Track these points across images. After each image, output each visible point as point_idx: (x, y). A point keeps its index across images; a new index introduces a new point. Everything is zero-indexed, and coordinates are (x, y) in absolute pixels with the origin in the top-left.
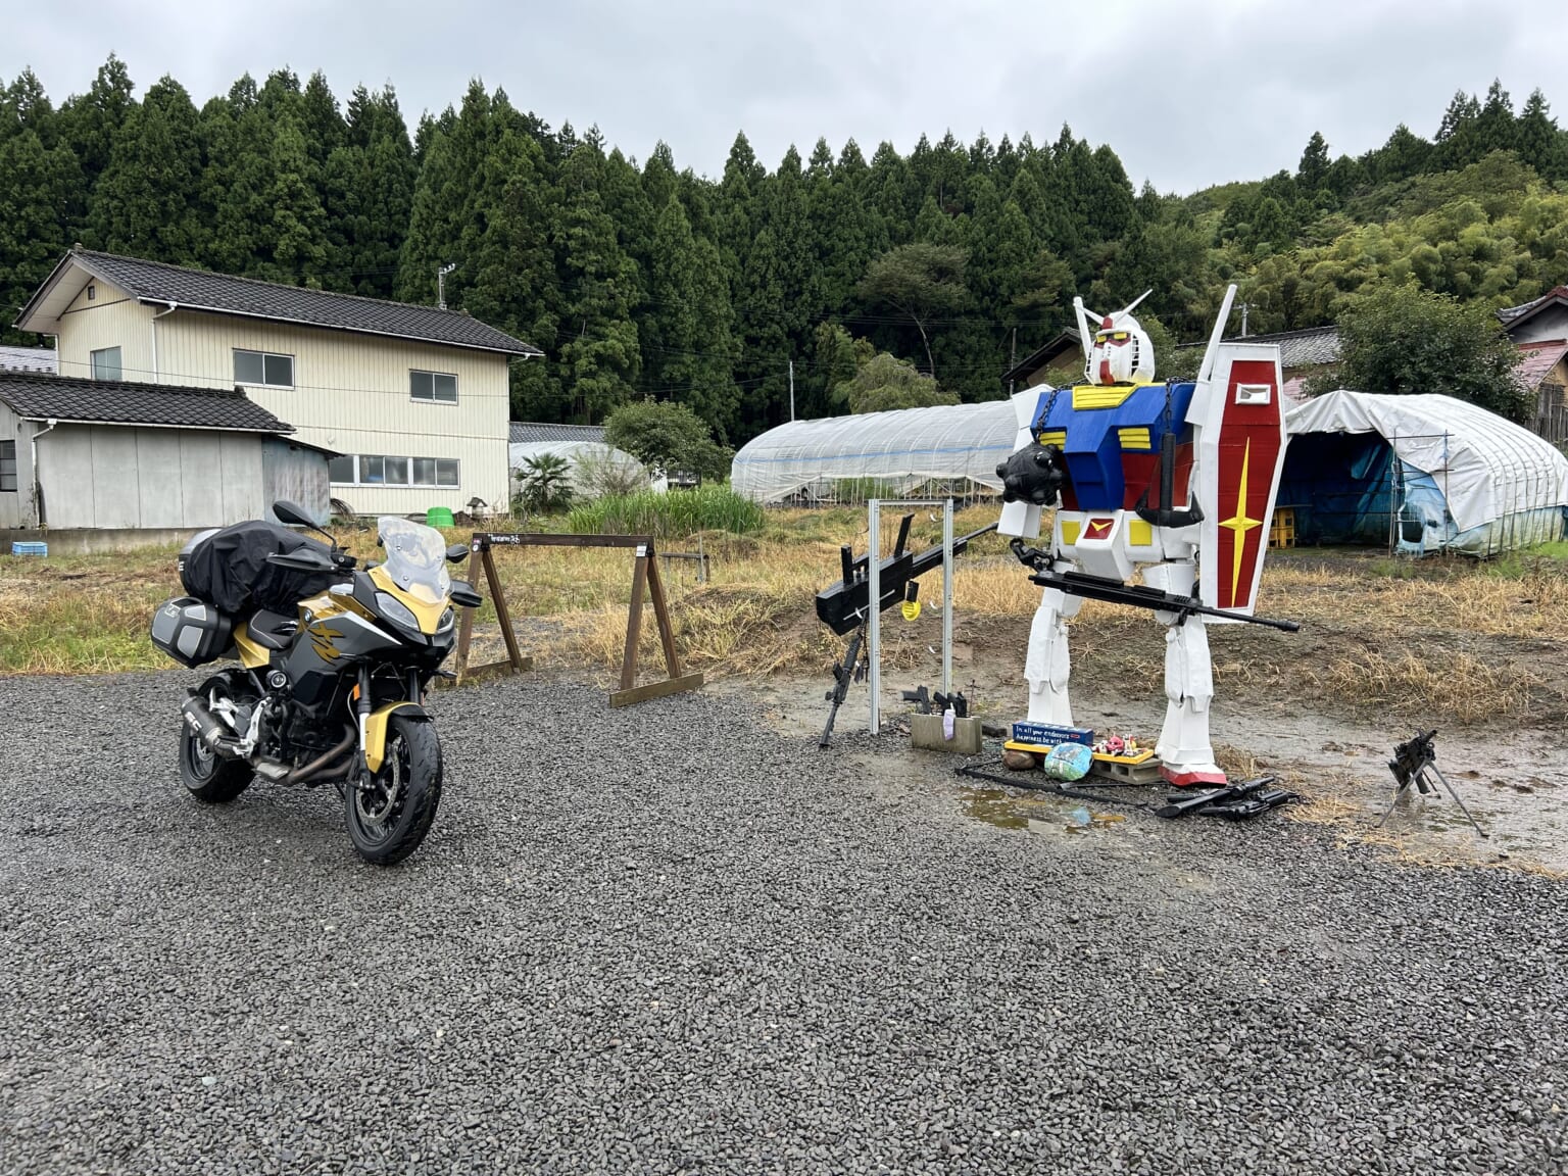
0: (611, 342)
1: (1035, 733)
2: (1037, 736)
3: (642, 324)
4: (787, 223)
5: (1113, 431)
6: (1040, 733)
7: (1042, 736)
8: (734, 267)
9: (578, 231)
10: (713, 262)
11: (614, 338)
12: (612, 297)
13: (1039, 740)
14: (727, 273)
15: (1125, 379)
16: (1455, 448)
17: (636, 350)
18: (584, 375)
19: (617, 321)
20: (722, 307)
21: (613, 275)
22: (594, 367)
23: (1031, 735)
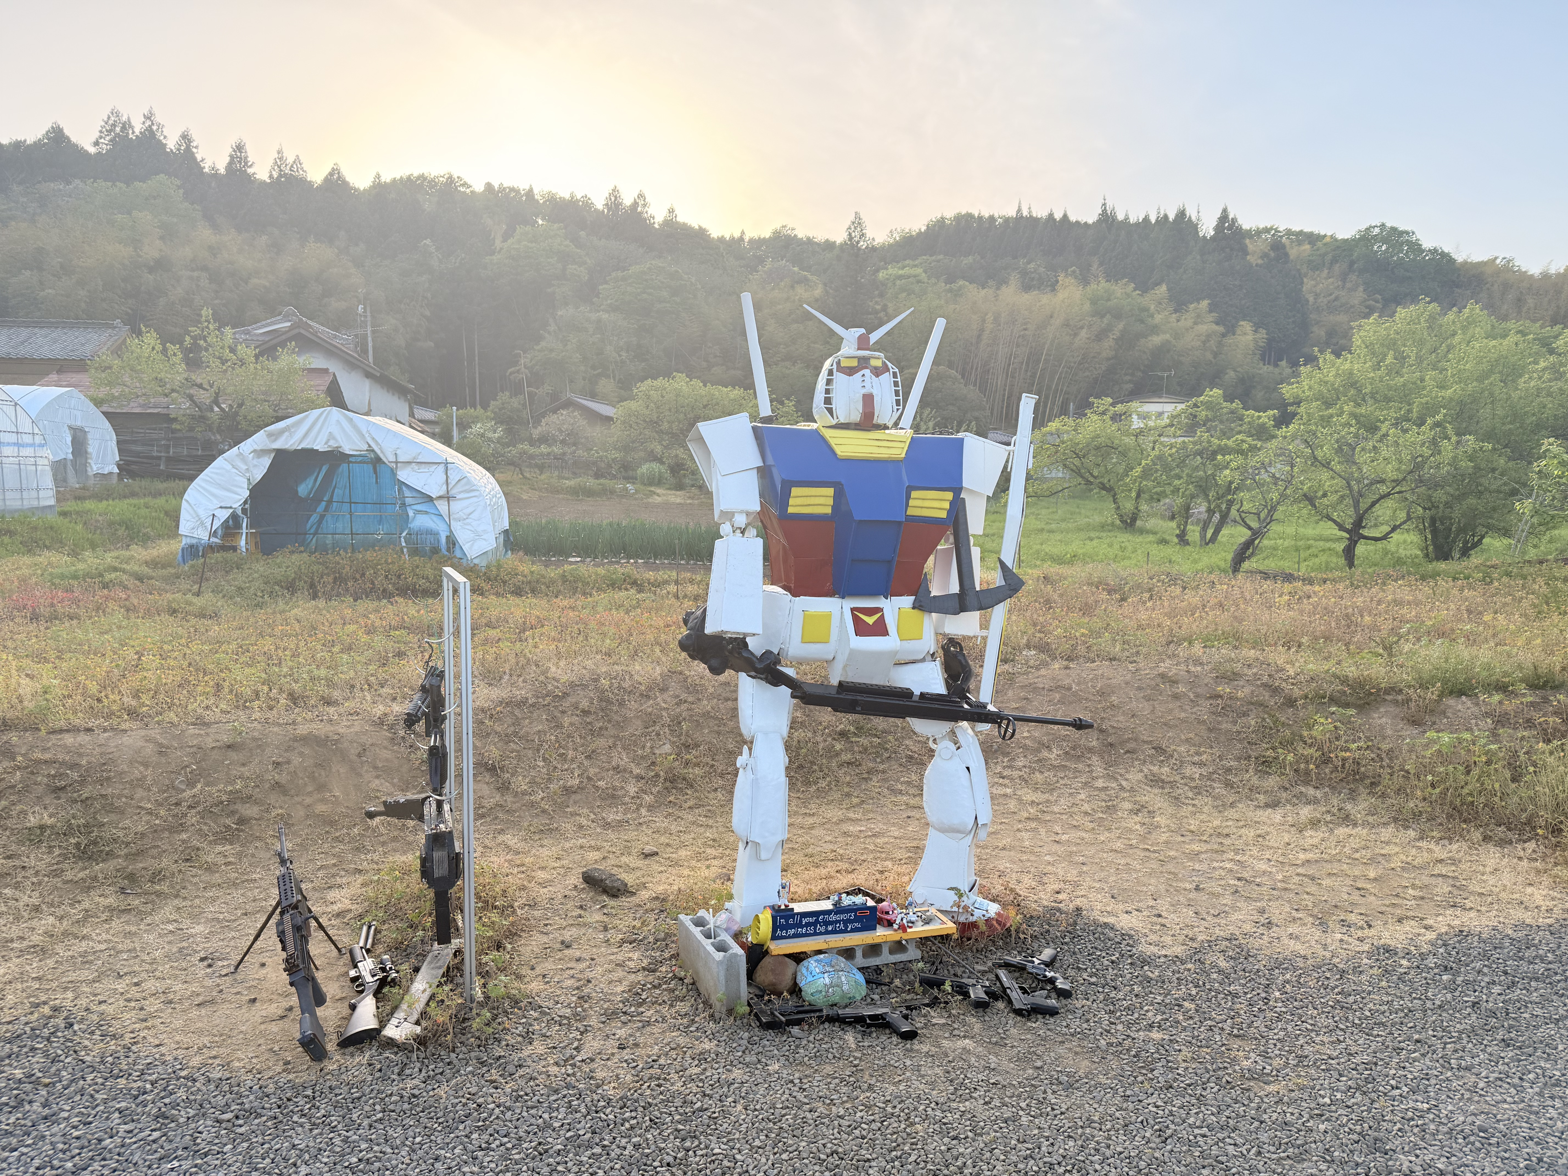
1: (804, 921)
2: (808, 925)
5: (908, 492)
6: (811, 920)
7: (814, 924)
13: (811, 930)
15: (885, 420)
16: (455, 475)
23: (800, 925)
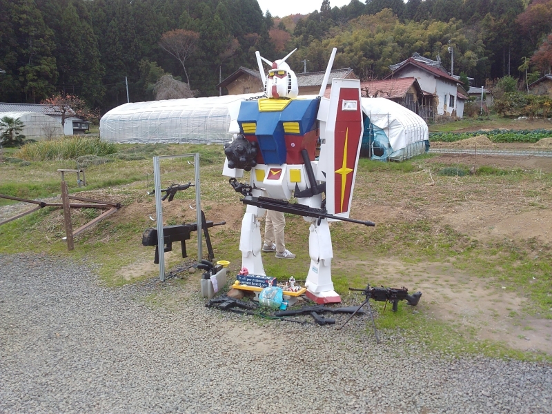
0: (43, 66)
1: (248, 280)
3: (58, 58)
4: (123, 18)
5: (280, 124)
8: (100, 35)
9: (24, 16)
10: (90, 32)
11: (45, 64)
12: (43, 46)
14: (97, 37)
15: (284, 96)
16: (391, 119)
17: (55, 70)
18: (32, 81)
19: (46, 57)
20: (95, 52)
21: (43, 36)
22: (36, 77)
